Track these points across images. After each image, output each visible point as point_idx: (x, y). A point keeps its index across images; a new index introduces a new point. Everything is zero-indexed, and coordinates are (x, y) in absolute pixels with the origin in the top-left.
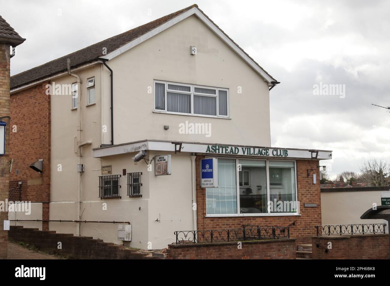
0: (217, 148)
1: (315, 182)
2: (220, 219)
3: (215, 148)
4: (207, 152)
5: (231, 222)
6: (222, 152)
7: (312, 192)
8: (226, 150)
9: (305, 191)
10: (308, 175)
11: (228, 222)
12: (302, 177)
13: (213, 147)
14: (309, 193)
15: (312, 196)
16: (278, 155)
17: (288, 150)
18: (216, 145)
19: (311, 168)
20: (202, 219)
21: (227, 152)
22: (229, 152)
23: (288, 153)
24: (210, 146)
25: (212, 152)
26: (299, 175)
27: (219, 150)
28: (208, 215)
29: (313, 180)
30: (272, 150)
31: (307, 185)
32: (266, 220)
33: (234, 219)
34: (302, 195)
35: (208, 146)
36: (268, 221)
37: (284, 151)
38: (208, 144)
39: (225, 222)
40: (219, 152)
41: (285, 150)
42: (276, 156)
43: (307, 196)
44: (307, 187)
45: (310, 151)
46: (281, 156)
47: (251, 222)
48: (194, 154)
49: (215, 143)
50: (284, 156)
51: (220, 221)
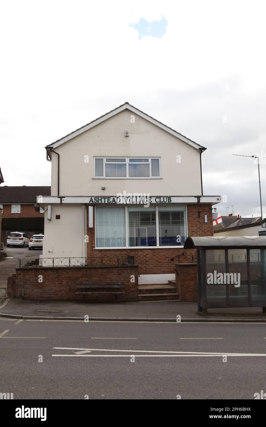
0: (100, 199)
1: (206, 221)
2: (108, 251)
3: (97, 199)
4: (90, 202)
5: (118, 252)
6: (105, 202)
7: (203, 229)
8: (108, 200)
9: (196, 229)
10: (199, 216)
11: (116, 253)
12: (193, 218)
13: (96, 199)
14: (201, 230)
15: (203, 232)
16: (161, 201)
17: (171, 198)
18: (98, 197)
19: (203, 210)
20: (91, 251)
21: (109, 201)
22: (111, 202)
23: (171, 200)
24: (93, 198)
25: (95, 202)
26: (190, 216)
27: (101, 200)
28: (96, 248)
29: (204, 220)
30: (155, 198)
31: (198, 224)
32: (155, 252)
33: (121, 251)
34: (193, 231)
35: (91, 199)
36: (156, 253)
37: (167, 199)
38: (91, 197)
39: (113, 252)
40: (101, 202)
41: (169, 198)
42: (159, 202)
43: (198, 232)
44: (198, 226)
45: (195, 197)
46: (164, 202)
47: (139, 253)
48: (84, 204)
49: (97, 195)
50: (167, 202)
51: (108, 252)
